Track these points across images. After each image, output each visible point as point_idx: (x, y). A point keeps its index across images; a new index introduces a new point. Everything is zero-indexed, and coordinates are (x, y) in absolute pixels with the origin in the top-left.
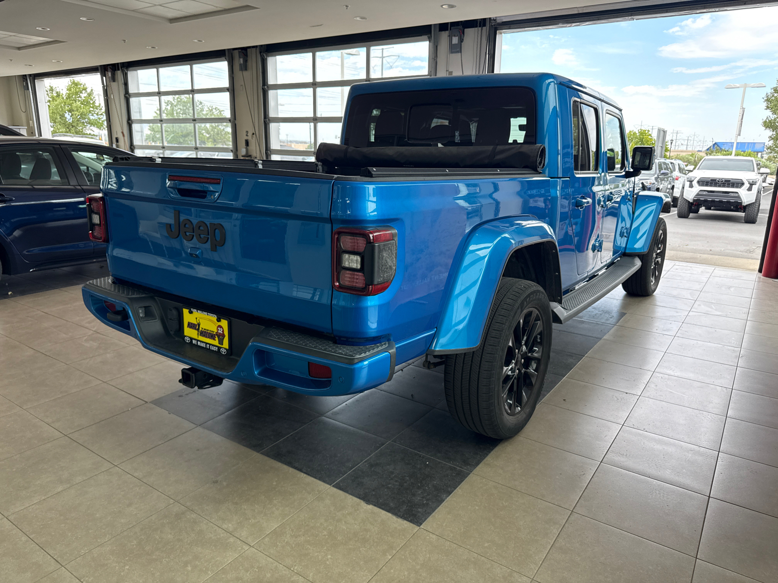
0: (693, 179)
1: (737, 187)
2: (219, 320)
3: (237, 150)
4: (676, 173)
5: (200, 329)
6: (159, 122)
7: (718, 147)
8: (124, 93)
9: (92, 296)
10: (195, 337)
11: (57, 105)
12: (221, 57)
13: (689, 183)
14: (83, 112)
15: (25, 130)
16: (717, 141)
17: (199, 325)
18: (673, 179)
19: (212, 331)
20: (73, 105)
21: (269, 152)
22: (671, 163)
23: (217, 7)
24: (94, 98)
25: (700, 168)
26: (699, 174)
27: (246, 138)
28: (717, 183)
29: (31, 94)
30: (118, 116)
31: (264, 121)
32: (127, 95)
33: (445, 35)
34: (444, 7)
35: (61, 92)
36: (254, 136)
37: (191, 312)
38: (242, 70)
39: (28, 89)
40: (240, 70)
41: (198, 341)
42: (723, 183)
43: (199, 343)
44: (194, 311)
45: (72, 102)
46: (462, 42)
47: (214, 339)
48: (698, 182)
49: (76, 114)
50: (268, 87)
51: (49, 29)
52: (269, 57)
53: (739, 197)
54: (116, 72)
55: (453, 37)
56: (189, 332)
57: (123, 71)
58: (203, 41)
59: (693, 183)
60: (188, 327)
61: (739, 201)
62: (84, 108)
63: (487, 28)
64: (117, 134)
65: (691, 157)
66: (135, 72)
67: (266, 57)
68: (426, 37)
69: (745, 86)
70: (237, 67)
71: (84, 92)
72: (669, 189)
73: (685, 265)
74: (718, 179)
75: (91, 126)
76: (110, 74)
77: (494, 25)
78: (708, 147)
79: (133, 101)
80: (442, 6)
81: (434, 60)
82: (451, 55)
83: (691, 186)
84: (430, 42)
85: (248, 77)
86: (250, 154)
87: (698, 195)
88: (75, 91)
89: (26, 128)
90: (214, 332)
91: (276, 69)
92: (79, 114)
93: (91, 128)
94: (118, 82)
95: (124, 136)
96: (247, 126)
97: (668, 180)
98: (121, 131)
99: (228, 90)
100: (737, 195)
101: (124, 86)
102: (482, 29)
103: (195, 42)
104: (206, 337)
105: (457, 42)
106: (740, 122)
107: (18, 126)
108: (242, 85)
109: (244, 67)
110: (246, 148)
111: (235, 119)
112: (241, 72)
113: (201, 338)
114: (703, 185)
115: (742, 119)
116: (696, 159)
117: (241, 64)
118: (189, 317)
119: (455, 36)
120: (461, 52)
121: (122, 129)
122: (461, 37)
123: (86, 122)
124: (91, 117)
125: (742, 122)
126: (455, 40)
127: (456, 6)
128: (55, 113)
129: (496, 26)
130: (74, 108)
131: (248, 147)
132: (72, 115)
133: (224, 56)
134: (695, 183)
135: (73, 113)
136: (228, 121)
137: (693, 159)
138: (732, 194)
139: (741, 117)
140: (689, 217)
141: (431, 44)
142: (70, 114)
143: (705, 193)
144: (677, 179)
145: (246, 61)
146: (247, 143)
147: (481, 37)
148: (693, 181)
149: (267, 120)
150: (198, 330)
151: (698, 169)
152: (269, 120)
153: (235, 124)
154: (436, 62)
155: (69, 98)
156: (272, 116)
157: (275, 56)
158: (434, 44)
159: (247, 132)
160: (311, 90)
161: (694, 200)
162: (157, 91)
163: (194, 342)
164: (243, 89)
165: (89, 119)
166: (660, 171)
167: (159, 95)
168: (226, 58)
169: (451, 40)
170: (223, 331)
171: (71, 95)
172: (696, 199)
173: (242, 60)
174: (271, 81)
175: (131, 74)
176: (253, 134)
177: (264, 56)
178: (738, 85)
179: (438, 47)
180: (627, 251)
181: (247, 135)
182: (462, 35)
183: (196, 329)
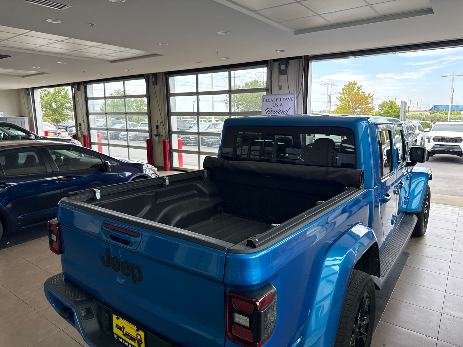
0: (430, 137)
1: (458, 142)
2: (138, 330)
3: (151, 132)
4: (417, 131)
5: (125, 332)
6: (105, 114)
7: (437, 109)
8: (85, 98)
9: (50, 292)
10: (122, 336)
11: (48, 99)
12: (141, 77)
13: (427, 140)
14: (62, 102)
15: (27, 119)
16: (435, 105)
17: (124, 329)
18: (416, 135)
19: (133, 336)
20: (57, 98)
21: (170, 132)
22: (414, 125)
23: (139, 55)
24: (69, 94)
25: (433, 130)
26: (433, 134)
27: (157, 124)
28: (445, 140)
29: (31, 98)
30: (81, 111)
31: (168, 115)
32: (86, 99)
33: (277, 64)
34: (277, 51)
35: (50, 91)
36: (162, 123)
37: (118, 318)
38: (154, 85)
39: (30, 95)
40: (153, 85)
41: (123, 340)
42: (450, 140)
43: (124, 342)
44: (121, 318)
45: (56, 97)
46: (287, 68)
47: (134, 342)
48: (433, 139)
49: (58, 104)
50: (169, 95)
51: (39, 68)
52: (170, 77)
53: (460, 148)
54: (80, 85)
55: (282, 66)
56: (116, 330)
57: (84, 85)
58: (131, 71)
59: (430, 140)
60: (116, 327)
61: (460, 151)
62: (63, 100)
63: (303, 60)
64: (80, 121)
65: (421, 116)
66: (91, 85)
67: (168, 77)
68: (265, 65)
69: (454, 75)
70: (151, 83)
71: (63, 91)
72: (414, 141)
73: (439, 206)
74: (446, 138)
75: (66, 110)
76: (76, 87)
77: (307, 58)
78: (430, 108)
79: (90, 102)
80: (276, 51)
81: (270, 79)
82: (280, 76)
83: (429, 142)
84: (267, 68)
85: (158, 89)
86: (159, 134)
87: (434, 147)
88: (58, 91)
89: (28, 117)
90: (134, 337)
91: (174, 84)
92: (60, 103)
93: (67, 111)
94: (81, 91)
95: (84, 122)
96: (157, 117)
97: (413, 136)
98: (83, 119)
99: (145, 96)
100: (458, 147)
101: (84, 93)
102: (300, 60)
103: (126, 71)
104: (129, 339)
105: (284, 68)
106: (451, 97)
107: (23, 116)
108: (154, 94)
109: (155, 83)
110: (157, 130)
111: (150, 113)
112: (153, 86)
113: (125, 338)
114: (436, 141)
115: (453, 94)
116: (424, 117)
117: (153, 82)
118: (117, 321)
119: (283, 65)
120: (287, 74)
121: (83, 118)
122: (287, 64)
123: (64, 108)
124: (67, 105)
125: (453, 96)
126: (283, 67)
127: (285, 51)
128: (46, 103)
129: (308, 58)
130: (57, 100)
131: (158, 130)
132: (56, 104)
133: (143, 77)
134: (431, 140)
135: (56, 103)
136: (146, 114)
137: (422, 116)
138: (456, 147)
139: (452, 94)
140: (429, 160)
141: (268, 69)
142: (55, 103)
143: (438, 146)
144: (418, 135)
145: (156, 79)
146: (157, 127)
147: (299, 65)
148: (430, 138)
149: (169, 114)
150: (123, 331)
151: (432, 131)
152: (170, 114)
153: (150, 116)
154: (272, 80)
155: (55, 94)
156: (172, 112)
157: (174, 76)
158: (270, 70)
159: (157, 121)
160: (196, 97)
161: (431, 150)
162: (104, 96)
163: (120, 340)
164: (155, 95)
165: (66, 106)
166: (408, 132)
167: (105, 99)
168: (144, 78)
169: (280, 67)
170: (141, 338)
171: (56, 93)
172: (433, 149)
173: (154, 79)
174: (171, 91)
175: (89, 87)
176: (161, 122)
177: (167, 77)
178: (449, 75)
179: (273, 71)
180: (408, 211)
181: (157, 123)
182: (288, 64)
183: (121, 331)
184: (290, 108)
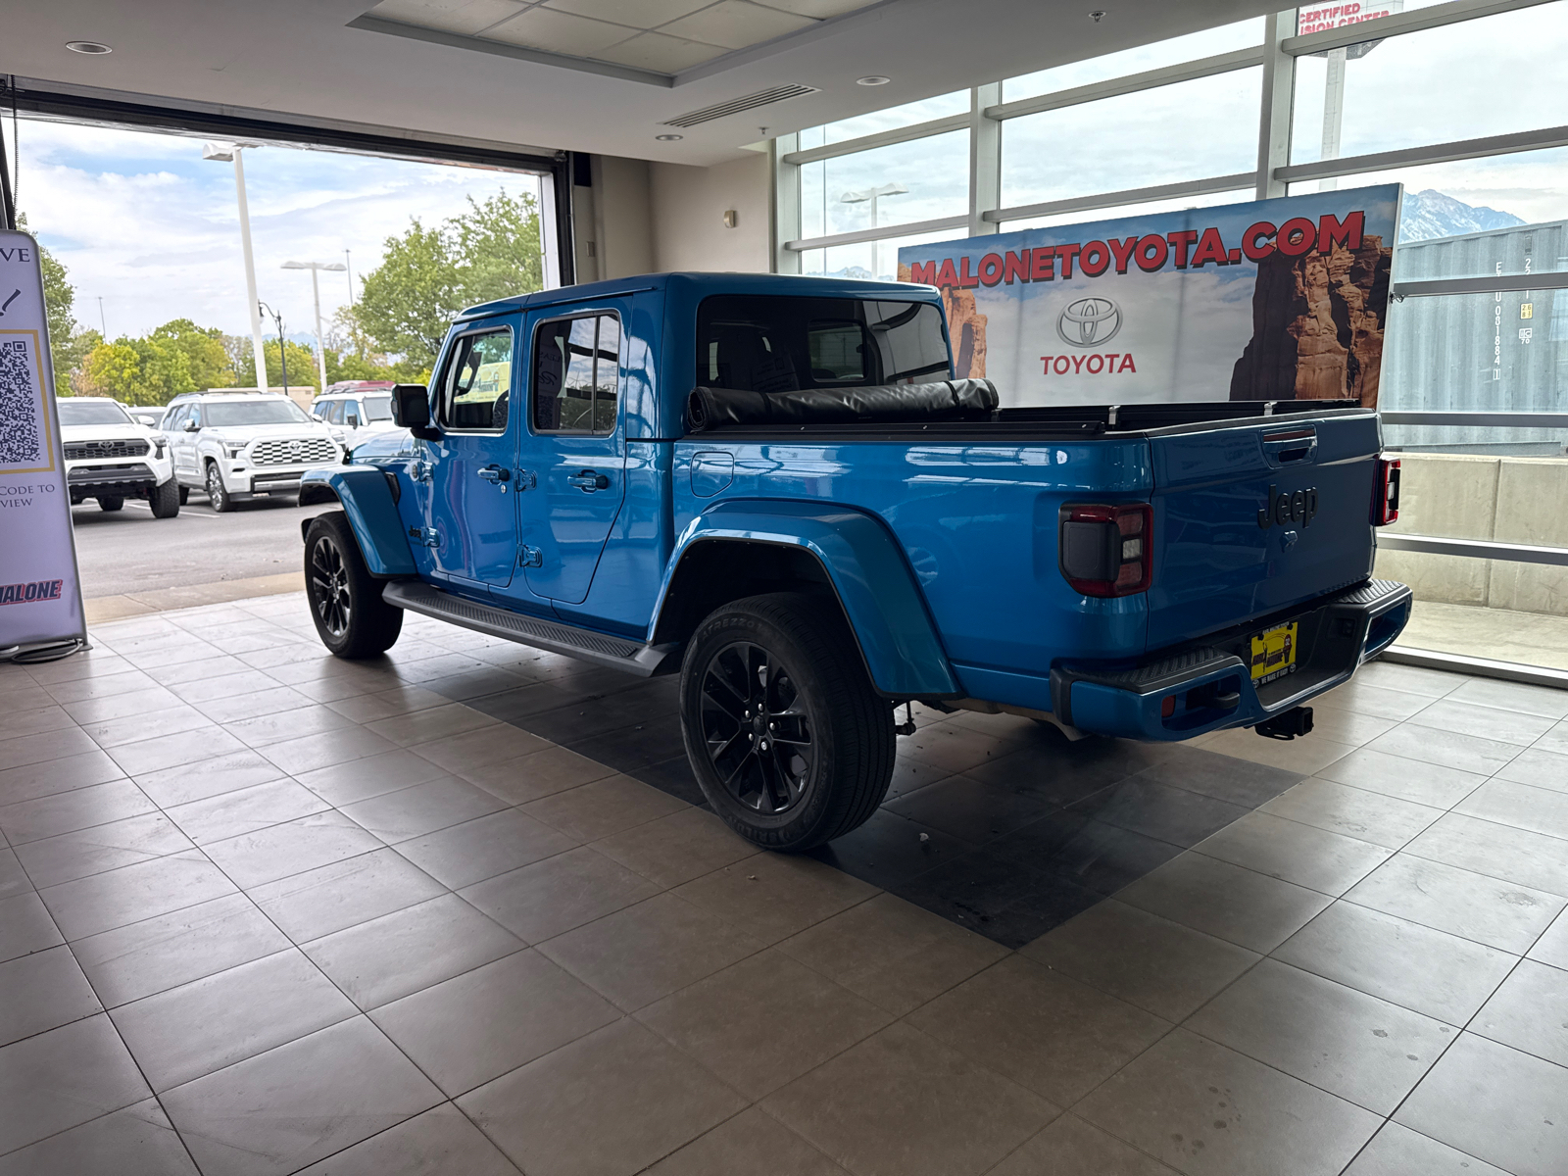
184: (18, 293)
